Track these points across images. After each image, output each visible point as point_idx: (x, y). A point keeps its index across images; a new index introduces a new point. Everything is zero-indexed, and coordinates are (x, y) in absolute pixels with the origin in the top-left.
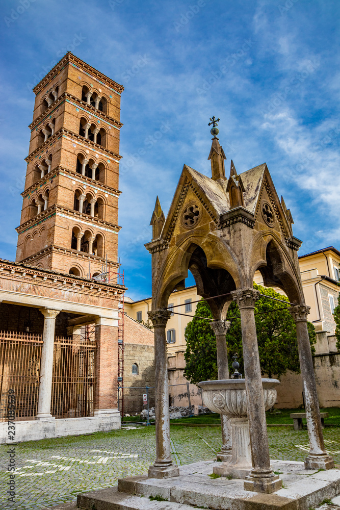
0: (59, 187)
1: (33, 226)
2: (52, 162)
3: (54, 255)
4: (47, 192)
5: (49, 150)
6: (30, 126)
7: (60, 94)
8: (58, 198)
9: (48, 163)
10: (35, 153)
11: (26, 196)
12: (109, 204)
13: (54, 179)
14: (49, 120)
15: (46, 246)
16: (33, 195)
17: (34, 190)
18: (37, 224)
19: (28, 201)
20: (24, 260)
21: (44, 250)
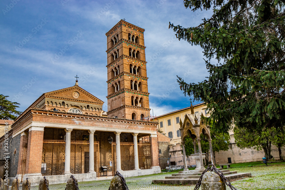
0: (125, 80)
1: (114, 96)
2: (120, 69)
3: (126, 109)
4: (119, 82)
5: (117, 63)
6: (106, 51)
7: (120, 39)
8: (125, 85)
9: (118, 69)
10: (111, 64)
11: (109, 83)
12: (144, 84)
13: (122, 77)
14: (115, 50)
15: (122, 105)
16: (112, 82)
17: (113, 81)
18: (117, 95)
19: (110, 85)
20: (112, 110)
21: (121, 106)
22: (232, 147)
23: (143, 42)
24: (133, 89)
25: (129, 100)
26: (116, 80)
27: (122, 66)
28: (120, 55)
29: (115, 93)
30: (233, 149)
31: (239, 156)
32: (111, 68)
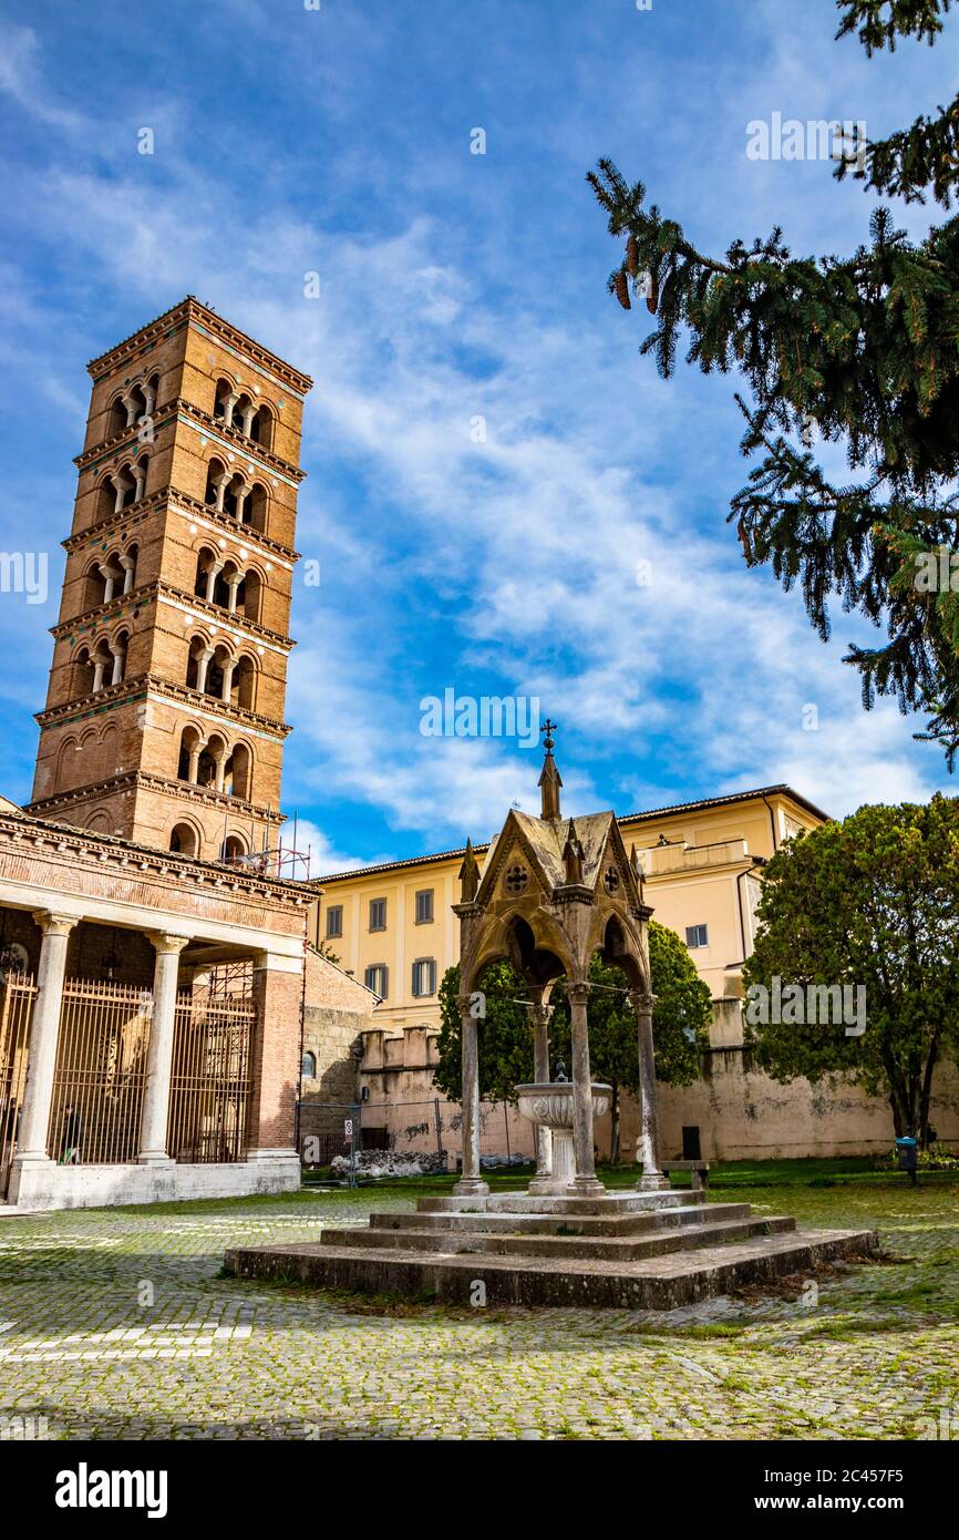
0: (156, 631)
1: (84, 716)
2: (138, 565)
3: (140, 794)
4: (123, 639)
5: (129, 533)
6: (76, 460)
7: (163, 400)
8: (155, 658)
9: (126, 566)
10: (91, 531)
11: (63, 638)
12: (265, 670)
13: (143, 610)
14: (131, 458)
15: (120, 770)
16: (82, 637)
17: (88, 627)
18: (97, 712)
19: (69, 652)
20: (59, 797)
21: (116, 778)
22: (714, 1069)
23: (294, 442)
24: (201, 688)
25: (167, 747)
26: (109, 624)
27: (153, 548)
28: (150, 490)
29: (92, 700)
30: (714, 1081)
31: (746, 1123)
32: (88, 553)
